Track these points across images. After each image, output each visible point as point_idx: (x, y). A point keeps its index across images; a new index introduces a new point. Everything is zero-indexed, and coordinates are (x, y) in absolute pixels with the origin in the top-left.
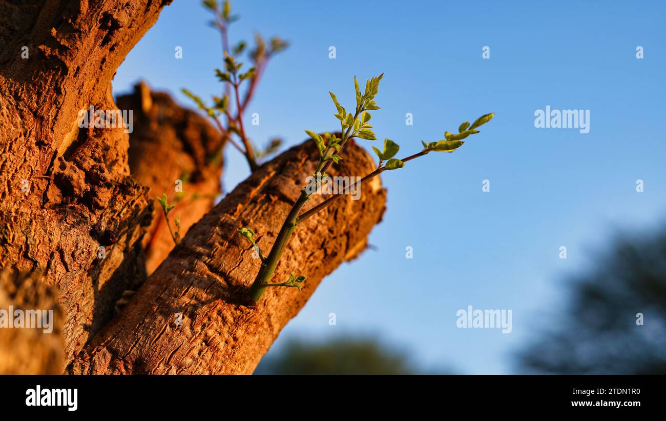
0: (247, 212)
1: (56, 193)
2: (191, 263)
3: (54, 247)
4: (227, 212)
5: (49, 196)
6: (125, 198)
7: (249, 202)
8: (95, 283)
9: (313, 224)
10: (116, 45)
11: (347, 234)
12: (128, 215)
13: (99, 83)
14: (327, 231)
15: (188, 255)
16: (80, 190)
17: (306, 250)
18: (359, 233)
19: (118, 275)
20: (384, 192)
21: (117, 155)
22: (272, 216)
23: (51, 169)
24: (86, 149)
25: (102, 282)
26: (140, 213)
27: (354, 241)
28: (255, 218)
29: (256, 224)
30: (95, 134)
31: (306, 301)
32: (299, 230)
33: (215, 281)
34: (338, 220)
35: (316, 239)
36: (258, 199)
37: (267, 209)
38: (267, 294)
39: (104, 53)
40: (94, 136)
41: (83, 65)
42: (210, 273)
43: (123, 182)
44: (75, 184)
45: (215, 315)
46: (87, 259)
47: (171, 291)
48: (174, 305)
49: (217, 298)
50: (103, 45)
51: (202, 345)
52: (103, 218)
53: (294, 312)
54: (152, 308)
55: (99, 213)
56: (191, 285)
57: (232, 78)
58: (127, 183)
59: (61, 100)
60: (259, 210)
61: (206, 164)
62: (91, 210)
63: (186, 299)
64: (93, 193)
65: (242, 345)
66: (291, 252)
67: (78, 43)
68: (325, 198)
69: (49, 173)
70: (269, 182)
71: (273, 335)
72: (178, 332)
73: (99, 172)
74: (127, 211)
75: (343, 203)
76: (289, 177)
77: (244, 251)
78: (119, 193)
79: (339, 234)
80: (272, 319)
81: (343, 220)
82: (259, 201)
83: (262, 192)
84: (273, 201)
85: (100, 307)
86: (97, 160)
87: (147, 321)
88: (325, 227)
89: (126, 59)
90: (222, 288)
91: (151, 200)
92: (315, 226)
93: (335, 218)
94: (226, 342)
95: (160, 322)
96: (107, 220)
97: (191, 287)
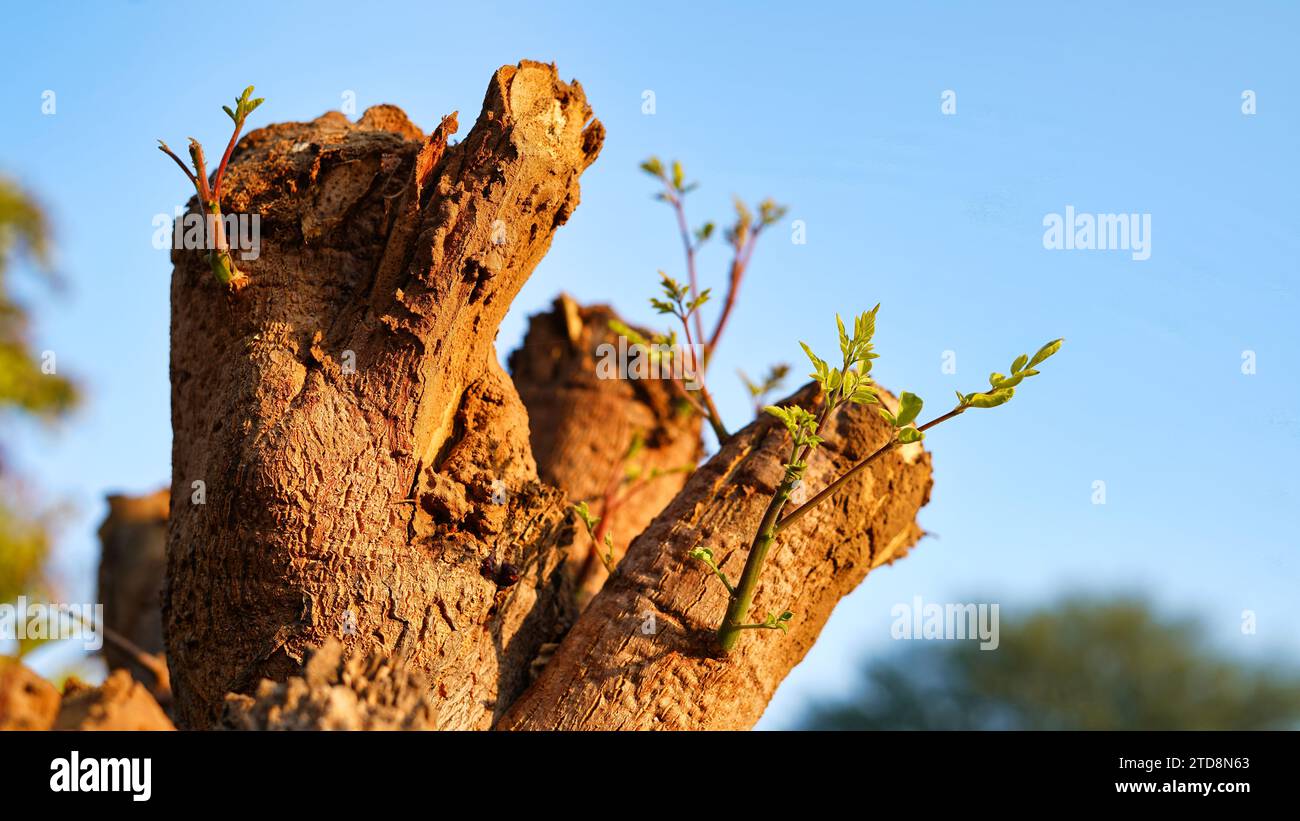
0: (710, 514)
1: (425, 522)
2: (632, 600)
3: (430, 598)
4: (681, 518)
5: (416, 528)
6: (527, 513)
7: (713, 498)
8: (497, 638)
9: (810, 525)
10: (492, 295)
11: (870, 532)
12: (536, 536)
13: (475, 351)
14: (834, 533)
15: (626, 588)
16: (460, 513)
17: (804, 564)
18: (889, 527)
19: (530, 624)
20: (927, 460)
21: (512, 450)
22: (748, 519)
23: (415, 488)
24: (464, 450)
25: (507, 636)
26: (554, 529)
27: (883, 540)
28: (721, 524)
29: (724, 532)
30: (476, 424)
31: (813, 640)
32: (789, 537)
33: (665, 627)
34: (850, 513)
35: (817, 546)
36: (725, 493)
37: (740, 506)
38: (745, 639)
39: (477, 310)
40: (475, 429)
41: (445, 337)
42: (659, 613)
43: (523, 491)
44: (450, 505)
45: (669, 675)
46: (479, 609)
47: (604, 645)
48: (609, 666)
49: (671, 650)
50: (471, 302)
51: (653, 721)
52: (498, 546)
53: (795, 657)
54: (578, 671)
55: (491, 540)
56: (632, 634)
57: (677, 307)
58: (528, 492)
59: (419, 391)
60: (728, 510)
61: (673, 417)
62: (479, 537)
63: (625, 656)
64: (479, 514)
65: (714, 715)
66: (779, 570)
67: (435, 307)
68: (828, 483)
69: (412, 495)
70: (743, 464)
71: (763, 695)
72: (618, 705)
73: (484, 484)
74: (534, 531)
75: (856, 487)
76: (770, 454)
77: (707, 576)
78: (518, 507)
79: (855, 532)
80: (758, 673)
81: (858, 514)
82: (727, 496)
83: (732, 482)
84: (748, 495)
85: (507, 673)
86: (481, 465)
87: (572, 691)
88: (830, 527)
89: (511, 309)
90: (677, 634)
91: (568, 508)
92: (814, 528)
93: (846, 511)
94: (690, 714)
95: (591, 691)
96: (504, 549)
97: (633, 637)
